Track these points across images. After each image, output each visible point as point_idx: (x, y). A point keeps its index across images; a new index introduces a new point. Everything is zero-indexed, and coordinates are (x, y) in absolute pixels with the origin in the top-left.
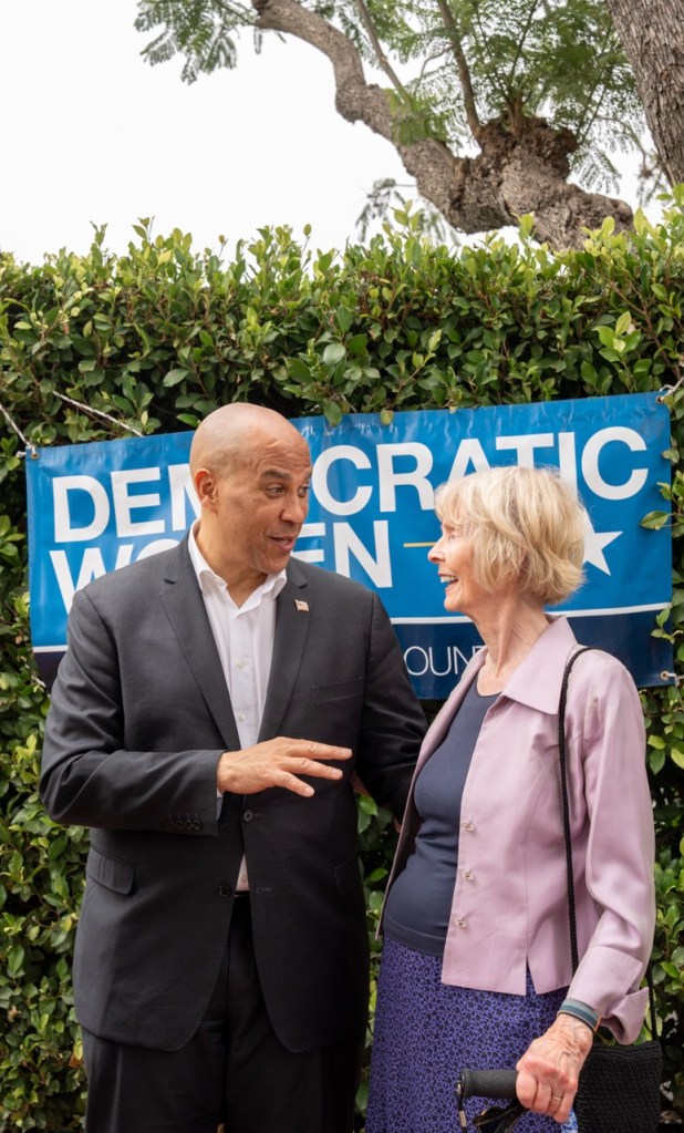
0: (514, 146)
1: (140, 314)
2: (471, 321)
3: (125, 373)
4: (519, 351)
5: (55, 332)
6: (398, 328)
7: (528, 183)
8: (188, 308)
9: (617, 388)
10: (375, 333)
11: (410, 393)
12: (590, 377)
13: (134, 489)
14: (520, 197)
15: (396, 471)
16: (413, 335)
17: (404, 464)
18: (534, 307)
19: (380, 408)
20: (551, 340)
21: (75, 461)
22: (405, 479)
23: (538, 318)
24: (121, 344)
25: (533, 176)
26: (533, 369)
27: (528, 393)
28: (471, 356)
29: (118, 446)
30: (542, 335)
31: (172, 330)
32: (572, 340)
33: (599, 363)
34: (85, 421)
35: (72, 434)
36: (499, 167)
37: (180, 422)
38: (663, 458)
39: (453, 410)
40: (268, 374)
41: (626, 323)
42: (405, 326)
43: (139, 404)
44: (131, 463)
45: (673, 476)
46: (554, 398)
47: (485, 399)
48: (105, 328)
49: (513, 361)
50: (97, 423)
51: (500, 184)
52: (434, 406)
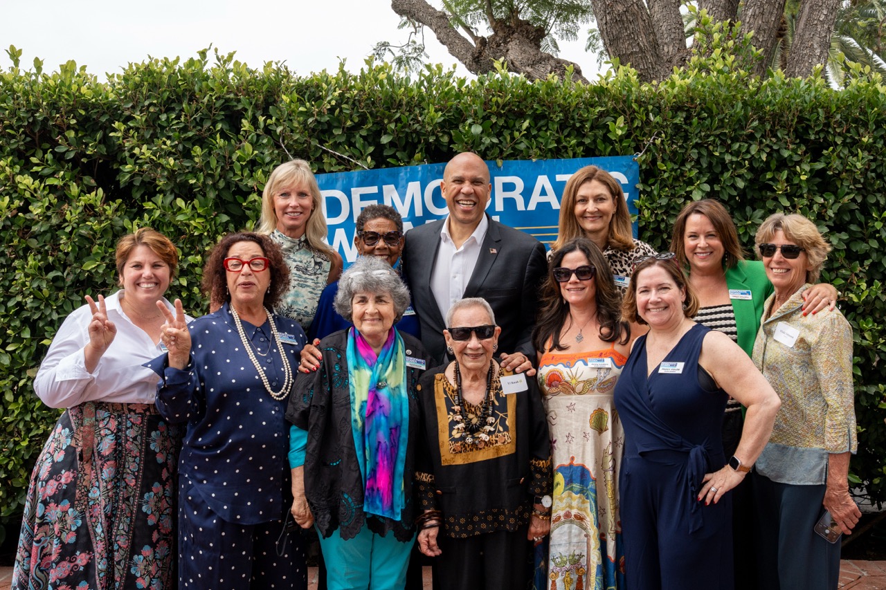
0: (513, 33)
1: (367, 105)
2: (543, 116)
3: (358, 136)
4: (566, 132)
5: (320, 114)
6: (504, 118)
7: (525, 52)
8: (392, 103)
9: (614, 153)
10: (494, 120)
11: (510, 151)
12: (601, 147)
13: (364, 197)
14: (520, 58)
15: (504, 191)
16: (511, 122)
17: (509, 187)
18: (573, 111)
19: (496, 158)
20: (583, 127)
21: (330, 181)
22: (509, 195)
23: (576, 117)
24: (356, 121)
25: (527, 48)
26: (574, 142)
27: (571, 154)
28: (541, 133)
29: (355, 173)
30: (578, 125)
31: (384, 114)
32: (592, 128)
33: (606, 139)
34: (334, 161)
35: (326, 168)
36: (506, 43)
37: (389, 162)
38: (636, 188)
39: (534, 160)
40: (437, 139)
41: (621, 121)
42: (507, 116)
43: (365, 152)
44: (361, 184)
45: (640, 197)
46: (583, 156)
47: (549, 155)
48: (348, 112)
49: (563, 137)
50: (340, 161)
51: (508, 51)
52: (524, 158)
